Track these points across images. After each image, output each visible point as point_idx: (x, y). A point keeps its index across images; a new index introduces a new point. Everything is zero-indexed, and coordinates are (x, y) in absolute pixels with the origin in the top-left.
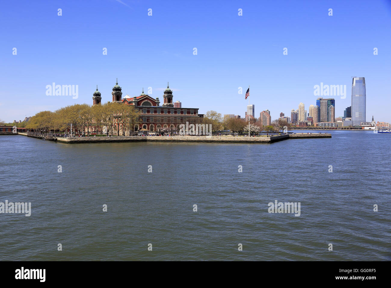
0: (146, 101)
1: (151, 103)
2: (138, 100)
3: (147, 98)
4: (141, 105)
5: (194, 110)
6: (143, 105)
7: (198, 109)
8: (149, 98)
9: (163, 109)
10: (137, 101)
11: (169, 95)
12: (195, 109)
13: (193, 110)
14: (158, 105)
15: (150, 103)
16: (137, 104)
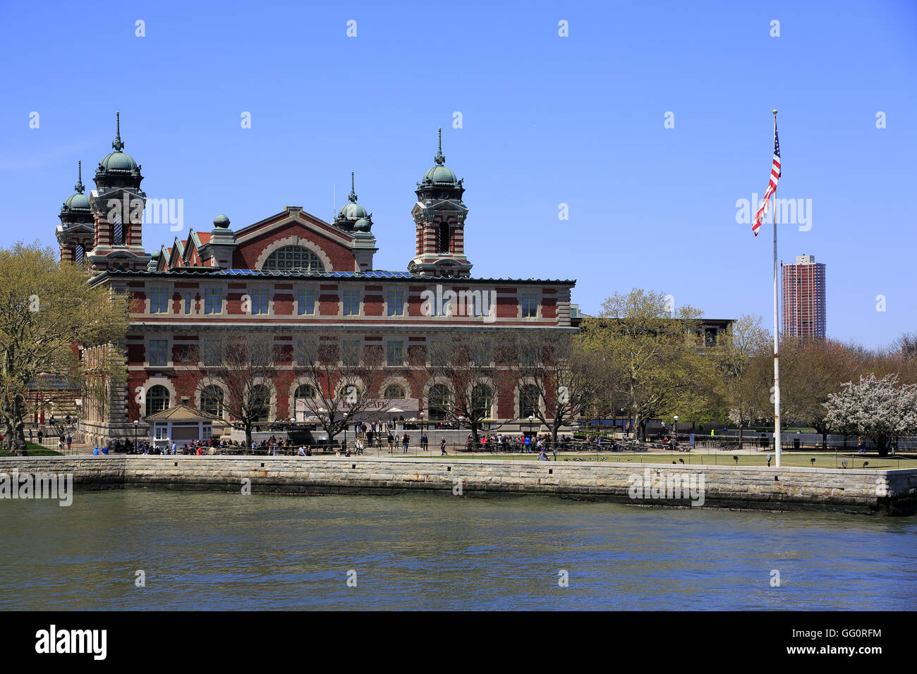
0: (290, 241)
1: (322, 255)
2: (240, 240)
3: (294, 223)
4: (259, 266)
5: (545, 291)
6: (269, 263)
7: (572, 284)
8: (309, 224)
9: (335, 287)
10: (231, 242)
11: (440, 208)
12: (548, 282)
13: (538, 290)
14: (366, 266)
15: (314, 256)
16: (230, 259)
